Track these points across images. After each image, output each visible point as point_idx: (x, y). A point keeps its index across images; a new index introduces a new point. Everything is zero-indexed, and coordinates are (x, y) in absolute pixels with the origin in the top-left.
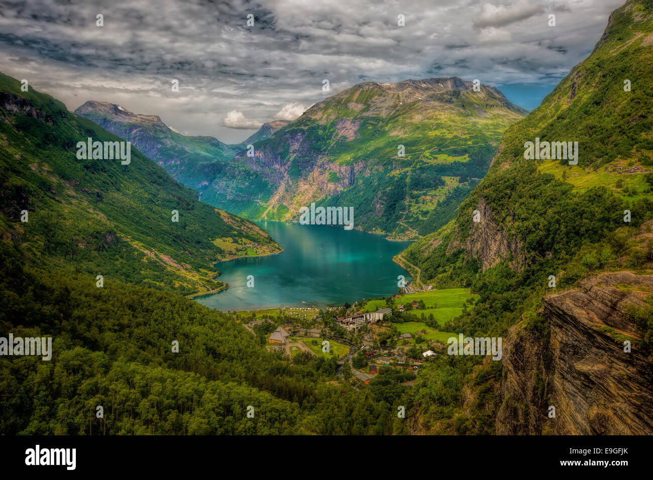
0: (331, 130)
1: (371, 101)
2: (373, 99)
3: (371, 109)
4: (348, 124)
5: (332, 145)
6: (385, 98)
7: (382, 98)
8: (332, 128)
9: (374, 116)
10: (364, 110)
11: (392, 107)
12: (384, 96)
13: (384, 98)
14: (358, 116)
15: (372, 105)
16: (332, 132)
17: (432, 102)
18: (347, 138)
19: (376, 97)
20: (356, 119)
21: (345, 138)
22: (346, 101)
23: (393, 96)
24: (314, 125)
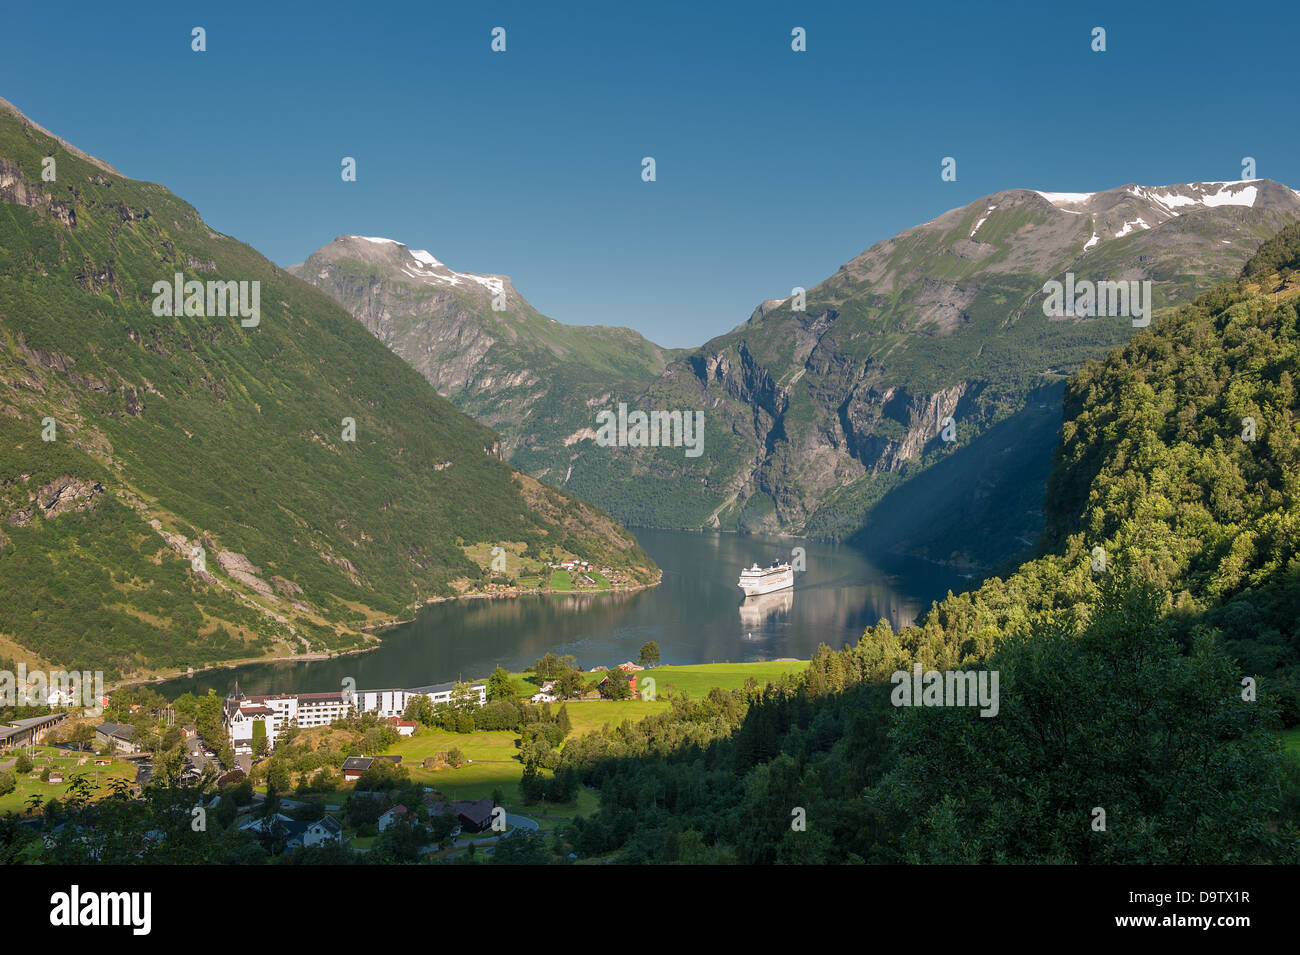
0: (901, 309)
1: (1013, 236)
2: (1021, 231)
3: (1011, 257)
4: (947, 294)
5: (898, 344)
6: (1053, 228)
7: (1044, 229)
8: (904, 302)
9: (1016, 272)
10: (992, 259)
11: (1065, 250)
12: (1051, 224)
13: (1049, 229)
14: (975, 274)
15: (1016, 245)
16: (902, 313)
17: (1178, 236)
18: (938, 328)
19: (1030, 226)
20: (969, 281)
21: (932, 327)
22: (947, 236)
23: (1076, 223)
24: (860, 296)
